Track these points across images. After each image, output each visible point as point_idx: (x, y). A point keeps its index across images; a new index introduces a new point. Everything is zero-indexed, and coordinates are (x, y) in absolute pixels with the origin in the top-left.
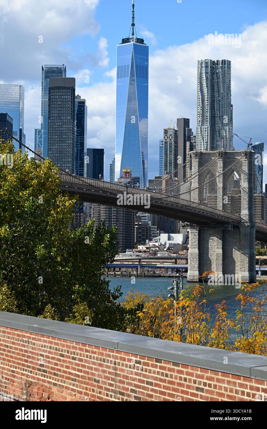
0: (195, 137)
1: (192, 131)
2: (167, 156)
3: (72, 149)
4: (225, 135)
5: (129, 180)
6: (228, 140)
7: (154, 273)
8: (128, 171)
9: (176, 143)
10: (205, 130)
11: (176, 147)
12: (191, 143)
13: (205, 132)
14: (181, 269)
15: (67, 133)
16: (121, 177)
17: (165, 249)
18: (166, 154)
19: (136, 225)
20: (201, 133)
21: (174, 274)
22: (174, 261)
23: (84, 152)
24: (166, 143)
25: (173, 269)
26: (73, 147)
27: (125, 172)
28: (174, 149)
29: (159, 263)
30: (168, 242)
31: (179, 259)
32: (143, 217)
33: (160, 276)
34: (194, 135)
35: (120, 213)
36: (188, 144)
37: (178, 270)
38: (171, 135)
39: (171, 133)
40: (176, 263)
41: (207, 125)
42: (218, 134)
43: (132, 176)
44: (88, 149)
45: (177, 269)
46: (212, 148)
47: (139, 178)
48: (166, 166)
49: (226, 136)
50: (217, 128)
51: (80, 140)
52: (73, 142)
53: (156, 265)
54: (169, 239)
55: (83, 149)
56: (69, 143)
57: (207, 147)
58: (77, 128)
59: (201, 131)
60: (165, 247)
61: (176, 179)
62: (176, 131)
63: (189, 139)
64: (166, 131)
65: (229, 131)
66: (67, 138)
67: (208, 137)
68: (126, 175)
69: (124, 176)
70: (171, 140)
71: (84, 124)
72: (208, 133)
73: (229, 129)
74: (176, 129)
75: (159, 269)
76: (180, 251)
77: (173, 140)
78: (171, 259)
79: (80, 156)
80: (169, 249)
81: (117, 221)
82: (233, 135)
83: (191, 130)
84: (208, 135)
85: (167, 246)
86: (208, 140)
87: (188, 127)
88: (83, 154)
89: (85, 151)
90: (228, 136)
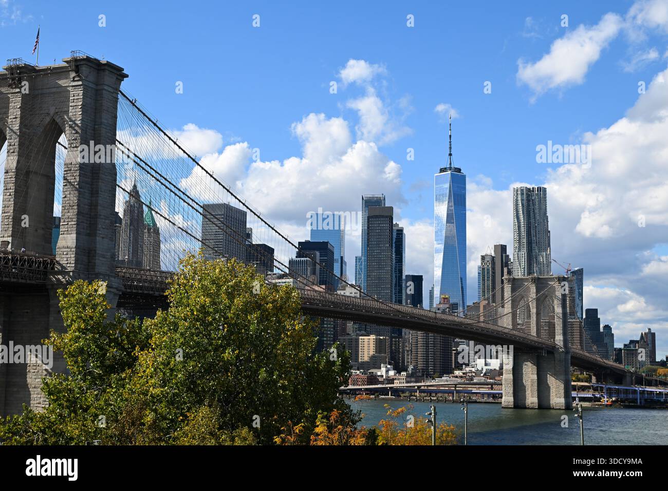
0: (512, 263)
1: (510, 257)
2: (485, 282)
3: (391, 276)
4: (542, 260)
5: (447, 306)
6: (545, 266)
7: (470, 398)
8: (447, 296)
9: (493, 268)
10: (522, 256)
11: (494, 273)
12: (508, 269)
13: (521, 258)
14: (497, 395)
15: (385, 260)
16: (440, 303)
17: (482, 375)
18: (484, 280)
19: (454, 350)
20: (518, 259)
21: (491, 400)
22: (490, 386)
23: (402, 278)
24: (483, 269)
25: (489, 394)
26: (392, 273)
27: (444, 298)
28: (492, 275)
29: (475, 389)
30: (485, 368)
31: (495, 385)
32: (461, 342)
33: (476, 402)
34: (512, 261)
35: (438, 339)
36: (505, 270)
37: (494, 396)
38: (488, 262)
39: (488, 259)
40: (492, 388)
41: (524, 252)
42: (535, 260)
43: (450, 302)
44: (406, 276)
45: (493, 395)
46: (529, 273)
47: (457, 304)
48: (484, 292)
49: (543, 261)
50: (534, 254)
51: (399, 267)
52: (392, 268)
53: (472, 390)
54: (486, 364)
55: (402, 275)
56: (387, 270)
57: (524, 272)
58: (396, 255)
59: (518, 257)
60: (482, 373)
61: (494, 304)
62: (493, 257)
63: (507, 265)
64: (483, 258)
65: (546, 257)
66: (385, 265)
67: (525, 263)
68: (444, 301)
69: (442, 301)
70: (488, 266)
71: (402, 251)
72: (525, 259)
73: (546, 254)
74: (493, 255)
75: (475, 395)
76: (497, 376)
77: (490, 266)
78: (487, 385)
79: (399, 282)
80: (485, 374)
81: (434, 347)
82: (552, 261)
83: (508, 256)
84: (525, 261)
85: (484, 372)
86: (525, 265)
87: (506, 253)
88: (402, 280)
89: (404, 277)
90: (545, 262)
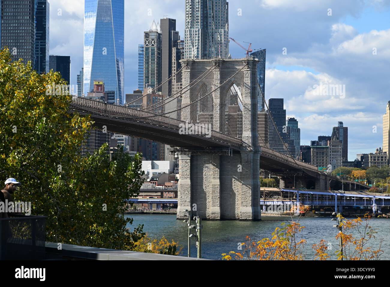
0: (183, 41)
1: (180, 35)
2: (148, 66)
3: (31, 56)
4: (219, 39)
5: (102, 95)
6: (223, 45)
7: (135, 209)
8: (101, 83)
9: (159, 49)
10: (195, 33)
11: (160, 54)
12: (177, 49)
13: (195, 36)
14: (168, 204)
15: (25, 36)
16: (92, 91)
17: (148, 180)
18: (147, 63)
19: (111, 150)
20: (190, 37)
21: (160, 210)
22: (159, 194)
23: (45, 60)
24: (147, 49)
25: (158, 204)
26: (33, 54)
27: (97, 85)
28: (157, 57)
29: (141, 197)
30: (151, 171)
31: (166, 192)
32: (119, 140)
33: (142, 213)
34: (181, 39)
35: (92, 136)
36: (174, 50)
37: (164, 206)
38: (153, 40)
39: (154, 37)
40: (162, 196)
41: (198, 28)
42: (211, 38)
43: (106, 90)
44: (50, 56)
45: (163, 204)
46: (204, 56)
47: (113, 93)
48: (147, 77)
49: (221, 40)
50: (210, 31)
51: (41, 45)
52: (32, 47)
53: (138, 199)
54: (153, 168)
55: (45, 56)
56: (27, 49)
57: (198, 54)
58: (37, 30)
59: (191, 34)
60: (148, 178)
61: (160, 93)
62: (159, 34)
63: (176, 44)
64: (147, 35)
65: (225, 35)
66: (25, 43)
67: (198, 42)
68: (98, 89)
69: (95, 90)
70: (153, 45)
71: (45, 25)
72: (199, 37)
73: (225, 31)
74: (159, 32)
75: (141, 204)
76: (166, 181)
77: (155, 45)
78: (156, 192)
79: (41, 65)
80: (152, 179)
81: (88, 146)
82: (230, 39)
83: (177, 33)
84: (199, 40)
85: (151, 176)
86: (198, 45)
87: (175, 29)
88: (45, 62)
89: (47, 59)
90: (223, 41)
